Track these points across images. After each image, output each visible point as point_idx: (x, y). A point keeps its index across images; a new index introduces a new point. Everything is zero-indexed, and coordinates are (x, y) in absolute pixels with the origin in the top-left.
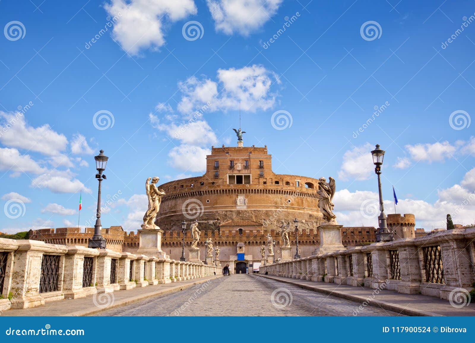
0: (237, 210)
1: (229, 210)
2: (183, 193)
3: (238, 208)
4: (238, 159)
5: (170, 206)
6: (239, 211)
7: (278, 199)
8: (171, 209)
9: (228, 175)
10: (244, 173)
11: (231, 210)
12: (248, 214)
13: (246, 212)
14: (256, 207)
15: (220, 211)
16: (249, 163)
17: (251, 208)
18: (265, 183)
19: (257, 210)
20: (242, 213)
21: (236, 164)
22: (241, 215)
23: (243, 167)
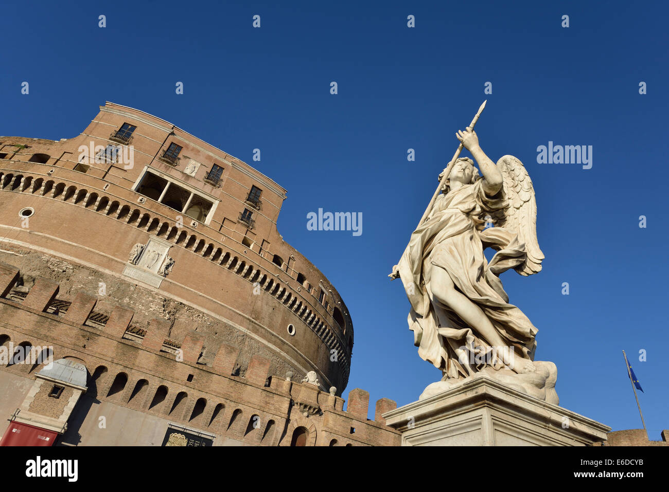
0: (122, 277)
1: (93, 266)
3: (130, 273)
4: (199, 151)
6: (129, 285)
7: (265, 307)
9: (145, 169)
10: (198, 188)
11: (101, 269)
12: (153, 307)
13: (151, 299)
14: (194, 298)
15: (55, 257)
16: (225, 176)
17: (174, 294)
18: (246, 242)
19: (190, 308)
20: (135, 296)
21: (186, 157)
22: (126, 300)
23: (205, 174)
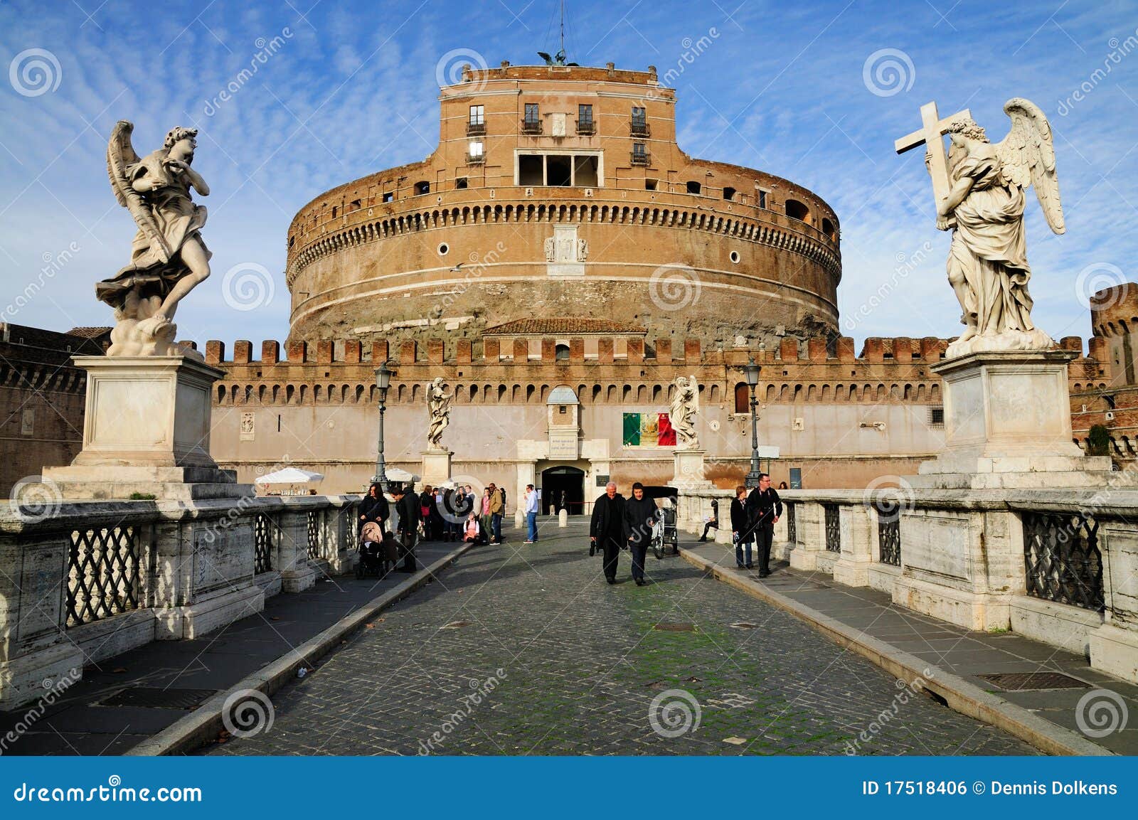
0: (550, 278)
1: (522, 278)
2: (360, 227)
3: (555, 273)
4: (556, 98)
5: (320, 277)
6: (558, 283)
7: (697, 248)
8: (323, 286)
9: (516, 154)
10: (575, 148)
11: (529, 279)
12: (588, 296)
13: (582, 289)
14: (620, 270)
15: (487, 283)
16: (597, 114)
17: (602, 275)
18: (650, 185)
19: (621, 282)
20: (568, 291)
21: (547, 115)
22: (563, 298)
23: (574, 126)
